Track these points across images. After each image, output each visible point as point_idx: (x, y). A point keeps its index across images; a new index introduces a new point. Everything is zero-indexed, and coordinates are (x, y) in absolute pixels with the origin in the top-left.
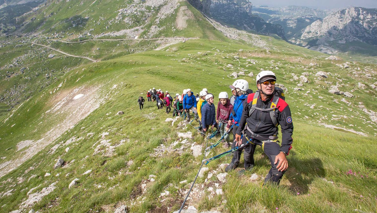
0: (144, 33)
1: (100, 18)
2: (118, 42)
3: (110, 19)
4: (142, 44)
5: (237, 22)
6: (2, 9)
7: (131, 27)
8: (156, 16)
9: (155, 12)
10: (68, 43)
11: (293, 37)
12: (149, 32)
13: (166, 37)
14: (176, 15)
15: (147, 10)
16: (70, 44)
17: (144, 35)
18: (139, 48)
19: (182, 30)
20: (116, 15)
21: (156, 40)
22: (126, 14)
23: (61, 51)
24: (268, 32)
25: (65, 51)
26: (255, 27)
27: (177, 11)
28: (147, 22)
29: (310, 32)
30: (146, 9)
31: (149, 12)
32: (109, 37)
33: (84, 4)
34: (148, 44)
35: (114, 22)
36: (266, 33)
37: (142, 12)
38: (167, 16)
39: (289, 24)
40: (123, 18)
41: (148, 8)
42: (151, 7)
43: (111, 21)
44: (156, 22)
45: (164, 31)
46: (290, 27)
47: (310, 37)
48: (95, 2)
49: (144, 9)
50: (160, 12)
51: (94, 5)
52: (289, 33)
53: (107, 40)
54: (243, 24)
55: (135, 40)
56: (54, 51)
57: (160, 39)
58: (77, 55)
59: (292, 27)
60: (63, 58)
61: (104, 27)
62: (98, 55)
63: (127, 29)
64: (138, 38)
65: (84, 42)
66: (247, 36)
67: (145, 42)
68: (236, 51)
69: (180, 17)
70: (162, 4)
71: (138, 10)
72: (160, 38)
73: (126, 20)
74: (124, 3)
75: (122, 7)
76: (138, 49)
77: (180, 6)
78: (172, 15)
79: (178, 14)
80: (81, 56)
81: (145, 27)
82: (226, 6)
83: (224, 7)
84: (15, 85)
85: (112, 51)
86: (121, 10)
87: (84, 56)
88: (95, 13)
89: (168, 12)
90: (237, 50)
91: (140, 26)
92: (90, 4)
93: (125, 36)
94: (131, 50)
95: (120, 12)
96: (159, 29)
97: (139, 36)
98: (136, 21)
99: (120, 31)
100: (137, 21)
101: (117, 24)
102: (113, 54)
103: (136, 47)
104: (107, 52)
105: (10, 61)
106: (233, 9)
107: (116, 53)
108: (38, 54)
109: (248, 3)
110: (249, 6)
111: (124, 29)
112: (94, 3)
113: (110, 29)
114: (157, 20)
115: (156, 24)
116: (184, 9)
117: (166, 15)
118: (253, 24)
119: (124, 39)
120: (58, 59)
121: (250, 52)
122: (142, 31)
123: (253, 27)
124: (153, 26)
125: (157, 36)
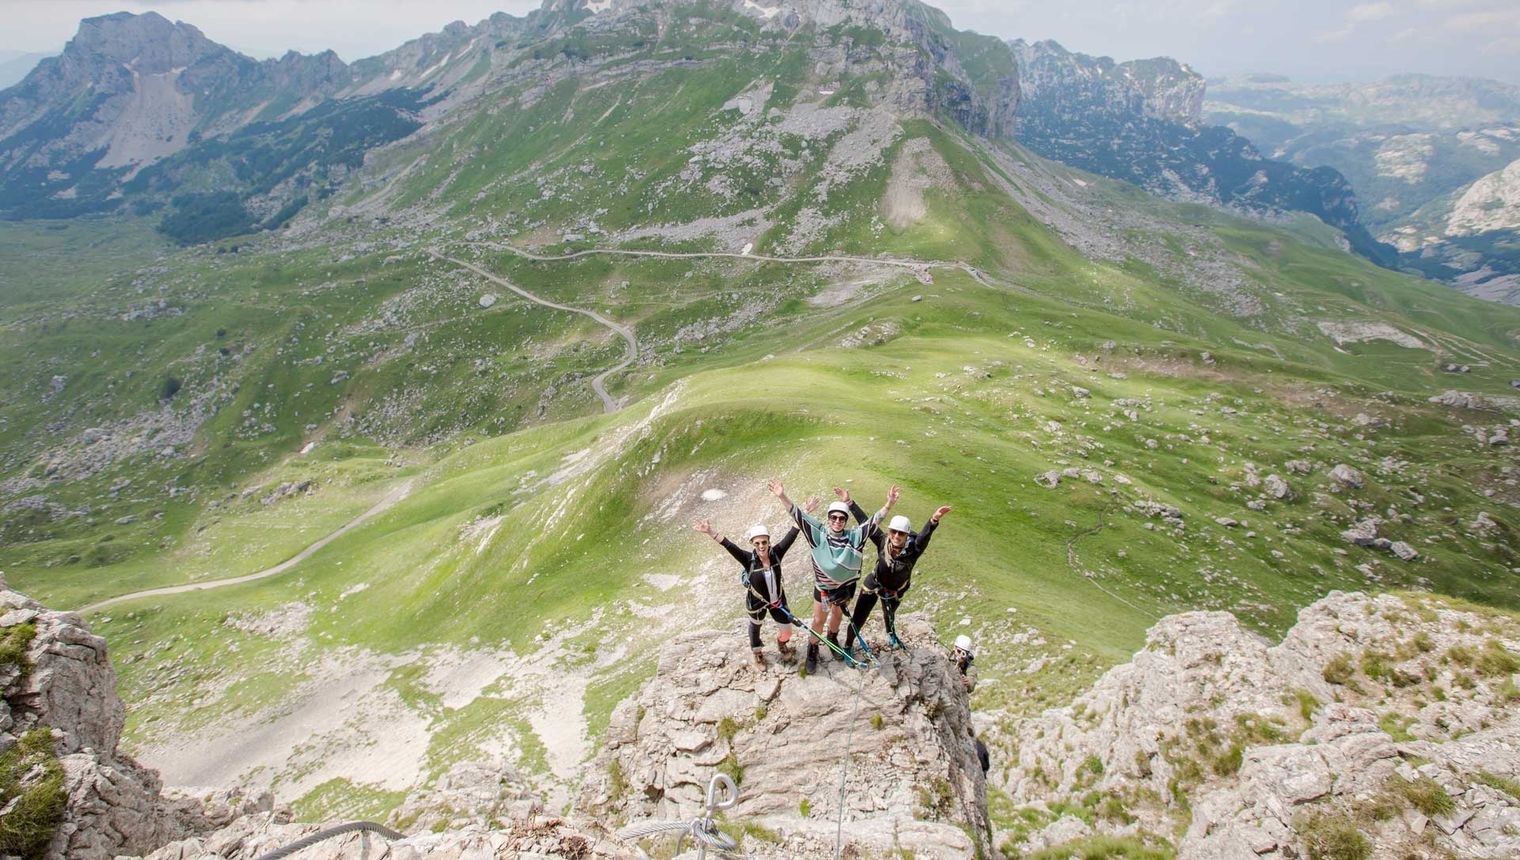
0: (775, 235)
1: (627, 172)
2: (687, 265)
3: (661, 176)
4: (768, 275)
5: (1132, 158)
6: (311, 110)
7: (730, 210)
8: (819, 174)
9: (812, 159)
10: (534, 261)
11: (1403, 225)
12: (791, 233)
13: (848, 252)
14: (888, 173)
15: (788, 152)
16: (541, 262)
17: (775, 244)
18: (755, 289)
19: (906, 230)
20: (682, 162)
21: (815, 263)
22: (714, 161)
23: (513, 284)
24: (1275, 203)
25: (524, 287)
26: (1213, 181)
27: (890, 155)
28: (786, 194)
29: (1498, 204)
30: (785, 147)
31: (794, 157)
32: (657, 244)
33: (576, 119)
34: (789, 276)
35: (676, 188)
36: (1266, 208)
37: (768, 157)
38: (857, 173)
39: (1389, 162)
40: (706, 178)
41: (792, 143)
42: (802, 138)
43: (663, 185)
44: (816, 195)
45: (844, 232)
46: (1390, 180)
47: (1496, 226)
48: (610, 111)
49: (774, 146)
50: (831, 158)
51: (609, 121)
52: (1387, 204)
53: (652, 254)
54: (1158, 170)
55: (745, 258)
56: (495, 283)
57: (829, 261)
58: (560, 302)
59: (1403, 178)
60: (520, 308)
61: (642, 205)
62: (625, 307)
63: (718, 216)
64: (753, 251)
65: (583, 256)
66: (1162, 242)
67: (777, 269)
68: (1091, 347)
69: (902, 178)
70: (838, 129)
71: (756, 148)
72: (828, 258)
73: (715, 185)
74: (709, 121)
75: (704, 136)
76: (754, 294)
77: (907, 136)
78: (875, 171)
79: (895, 167)
80: (574, 306)
81: (777, 213)
82: (1086, 89)
83: (1077, 94)
84: (395, 386)
85: (668, 296)
86: (698, 145)
87: (582, 306)
88: (611, 153)
89: (859, 161)
90: (1096, 342)
91: (761, 206)
92: (595, 120)
93: (712, 243)
94: (730, 295)
95: (694, 155)
96: (825, 221)
97: (757, 244)
98: (746, 190)
99: (695, 223)
100: (751, 188)
101: (684, 196)
102: (672, 305)
103: (746, 284)
104: (652, 297)
105: (374, 310)
106: (1119, 103)
107: (683, 305)
108: (449, 291)
109: (1186, 76)
110: (1189, 90)
111: (707, 215)
112: (607, 114)
113: (661, 214)
114: (822, 189)
115: (816, 204)
116: (916, 150)
117: (850, 171)
118: (1205, 170)
119: (706, 254)
120: (507, 313)
121: (1139, 354)
122: (770, 225)
123: (1205, 180)
124: (804, 210)
125: (816, 249)
